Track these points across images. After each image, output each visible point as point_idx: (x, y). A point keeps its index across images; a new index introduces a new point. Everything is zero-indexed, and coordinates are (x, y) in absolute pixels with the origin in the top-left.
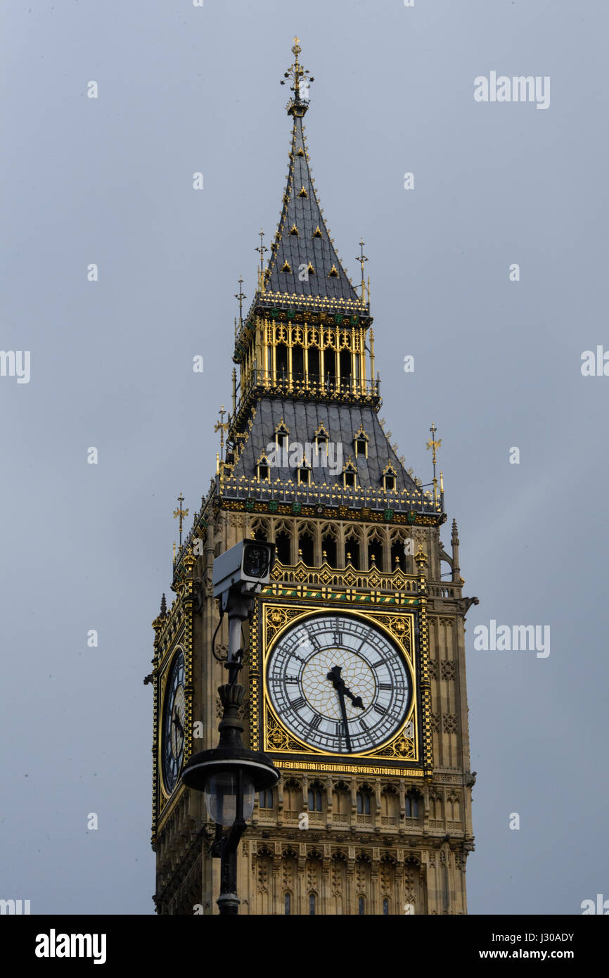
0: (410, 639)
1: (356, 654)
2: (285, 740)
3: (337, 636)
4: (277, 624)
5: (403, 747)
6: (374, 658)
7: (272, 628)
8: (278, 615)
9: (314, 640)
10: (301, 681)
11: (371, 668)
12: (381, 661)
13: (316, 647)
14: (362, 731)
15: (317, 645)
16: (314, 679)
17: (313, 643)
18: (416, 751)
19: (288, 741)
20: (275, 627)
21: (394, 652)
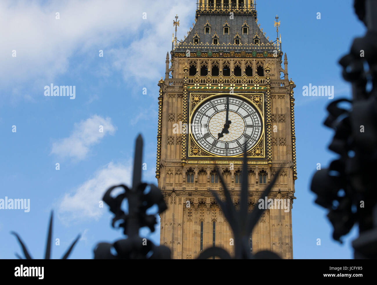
0: (262, 104)
1: (236, 113)
2: (199, 151)
3: (226, 106)
4: (197, 101)
5: (257, 152)
6: (244, 113)
7: (194, 104)
8: (197, 97)
9: (215, 108)
10: (208, 126)
11: (243, 118)
12: (248, 115)
13: (216, 111)
14: (238, 146)
15: (216, 110)
16: (215, 125)
17: (214, 109)
18: (264, 153)
19: (200, 152)
20: (195, 103)
21: (254, 111)
